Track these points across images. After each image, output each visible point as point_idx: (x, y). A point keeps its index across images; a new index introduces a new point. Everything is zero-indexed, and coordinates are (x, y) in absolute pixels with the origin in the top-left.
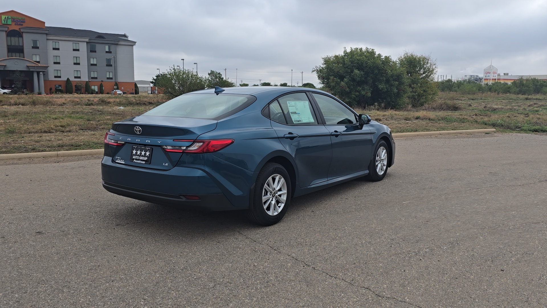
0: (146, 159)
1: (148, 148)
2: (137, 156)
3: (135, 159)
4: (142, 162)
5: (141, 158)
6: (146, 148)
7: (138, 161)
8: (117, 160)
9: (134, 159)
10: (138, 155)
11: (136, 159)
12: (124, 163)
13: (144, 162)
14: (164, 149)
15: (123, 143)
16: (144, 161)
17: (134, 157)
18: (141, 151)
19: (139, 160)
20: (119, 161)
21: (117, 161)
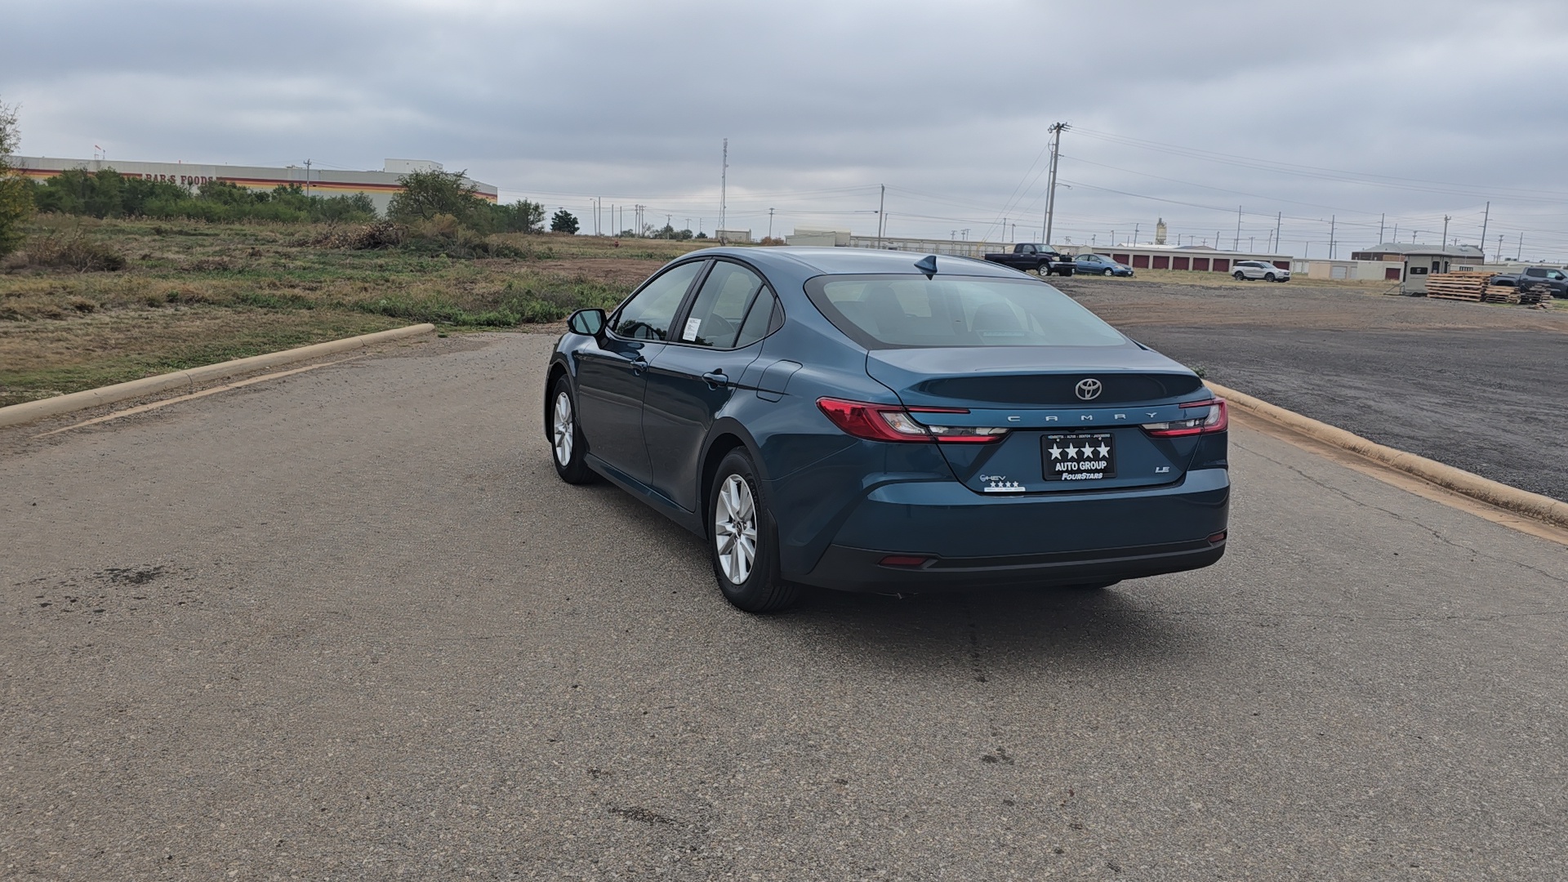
0: (1103, 464)
1: (1103, 436)
2: (1069, 464)
3: (1063, 472)
4: (1092, 476)
5: (1086, 465)
6: (1095, 436)
7: (1079, 476)
8: (990, 486)
9: (1061, 473)
10: (1072, 460)
11: (1071, 472)
12: (1023, 489)
13: (1100, 475)
14: (1149, 432)
15: (1003, 431)
16: (1097, 471)
17: (1058, 467)
18: (1079, 445)
19: (1080, 471)
20: (997, 486)
21: (987, 490)
